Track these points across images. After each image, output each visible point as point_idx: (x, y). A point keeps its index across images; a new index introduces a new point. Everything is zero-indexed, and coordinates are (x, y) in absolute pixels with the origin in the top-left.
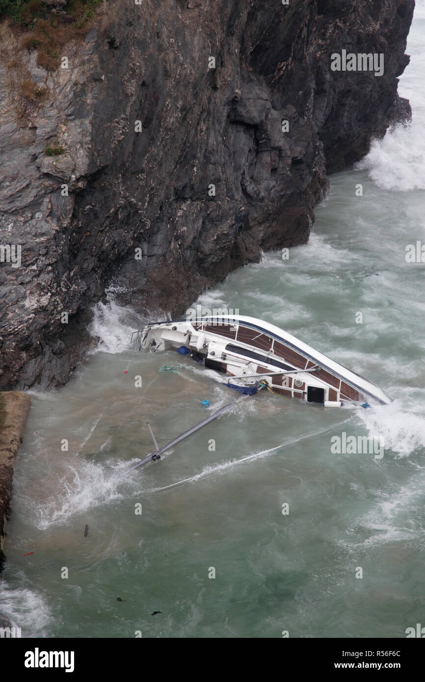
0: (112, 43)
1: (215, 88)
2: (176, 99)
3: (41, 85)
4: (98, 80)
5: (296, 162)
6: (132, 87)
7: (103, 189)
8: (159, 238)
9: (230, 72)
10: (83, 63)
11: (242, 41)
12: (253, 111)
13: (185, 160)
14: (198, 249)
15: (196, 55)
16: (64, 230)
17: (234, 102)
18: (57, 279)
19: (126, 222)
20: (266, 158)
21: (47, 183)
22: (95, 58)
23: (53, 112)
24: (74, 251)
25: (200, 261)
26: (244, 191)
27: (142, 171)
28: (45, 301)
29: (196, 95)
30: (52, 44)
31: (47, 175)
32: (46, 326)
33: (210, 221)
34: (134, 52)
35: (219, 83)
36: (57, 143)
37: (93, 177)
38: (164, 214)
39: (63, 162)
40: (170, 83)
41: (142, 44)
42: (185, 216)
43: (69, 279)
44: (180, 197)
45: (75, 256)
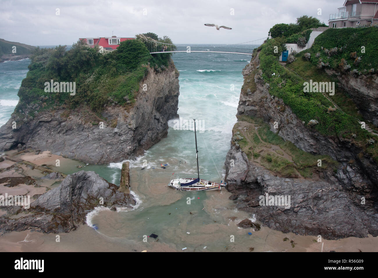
0: (137, 108)
1: (152, 114)
2: (147, 116)
3: (127, 115)
4: (136, 114)
5: (164, 124)
6: (141, 114)
7: (138, 130)
8: (146, 137)
9: (154, 111)
10: (134, 111)
11: (155, 107)
12: (157, 117)
13: (148, 125)
14: (152, 138)
15: (149, 109)
16: (132, 136)
17: (155, 116)
18: (132, 144)
19: (141, 135)
20: (160, 124)
21: (130, 129)
22: (135, 110)
23: (130, 119)
24: (134, 139)
25: (152, 140)
26: (157, 129)
27: (143, 127)
28: (130, 147)
29: (150, 115)
30: (129, 109)
31: (129, 128)
32: (131, 151)
33: (153, 134)
34: (141, 109)
35: (153, 113)
36: (130, 123)
37: (136, 128)
38: (146, 133)
39: (132, 126)
40: (146, 113)
41: (142, 108)
42: (149, 133)
43: (134, 144)
44: (148, 130)
45: (134, 140)
